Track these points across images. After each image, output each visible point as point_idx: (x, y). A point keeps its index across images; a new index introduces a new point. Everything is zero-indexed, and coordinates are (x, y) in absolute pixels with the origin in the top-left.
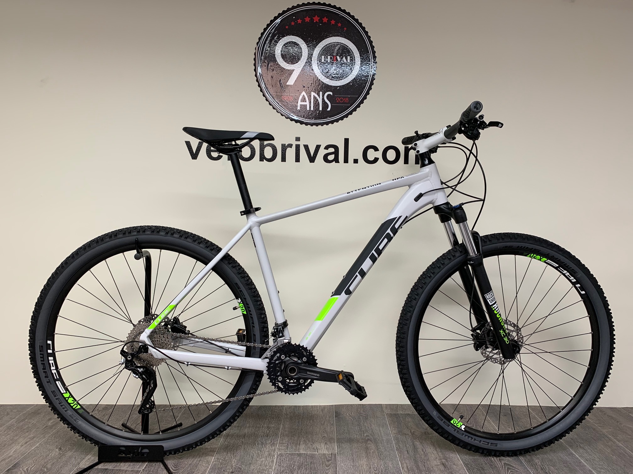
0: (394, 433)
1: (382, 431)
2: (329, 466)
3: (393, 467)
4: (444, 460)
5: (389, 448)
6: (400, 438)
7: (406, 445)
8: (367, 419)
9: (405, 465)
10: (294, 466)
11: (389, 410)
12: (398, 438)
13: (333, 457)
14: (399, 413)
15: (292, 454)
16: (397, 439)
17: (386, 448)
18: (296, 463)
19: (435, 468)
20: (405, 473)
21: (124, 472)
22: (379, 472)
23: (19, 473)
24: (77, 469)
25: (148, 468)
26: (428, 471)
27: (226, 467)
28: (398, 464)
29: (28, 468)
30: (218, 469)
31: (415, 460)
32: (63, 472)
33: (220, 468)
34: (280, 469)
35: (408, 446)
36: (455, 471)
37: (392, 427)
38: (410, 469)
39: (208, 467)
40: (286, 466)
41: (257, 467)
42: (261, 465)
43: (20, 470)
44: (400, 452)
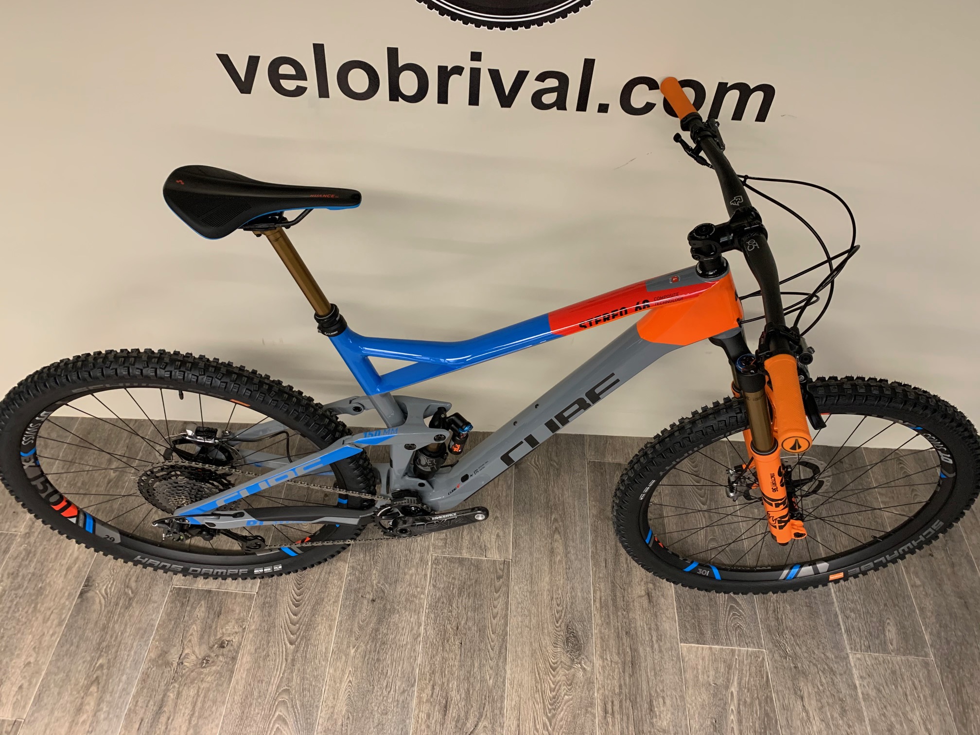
0: (593, 516)
1: (577, 510)
2: (499, 591)
3: (583, 598)
4: (651, 586)
5: (582, 551)
6: (600, 527)
7: (605, 546)
8: (560, 474)
9: (598, 593)
10: (453, 588)
11: (593, 454)
12: (597, 528)
13: (505, 571)
14: (606, 460)
15: (451, 560)
16: (595, 530)
17: (578, 553)
18: (456, 582)
19: (636, 604)
20: (596, 613)
21: (233, 596)
22: (563, 609)
23: (97, 601)
24: (171, 591)
25: (263, 588)
26: (627, 609)
27: (365, 587)
28: (589, 592)
29: (107, 587)
30: (354, 593)
31: (613, 583)
32: (155, 598)
33: (356, 591)
34: (435, 595)
35: (608, 548)
36: (661, 611)
37: (592, 499)
38: (603, 605)
39: (341, 588)
40: (443, 588)
41: (405, 588)
42: (410, 585)
43: (96, 593)
44: (596, 564)
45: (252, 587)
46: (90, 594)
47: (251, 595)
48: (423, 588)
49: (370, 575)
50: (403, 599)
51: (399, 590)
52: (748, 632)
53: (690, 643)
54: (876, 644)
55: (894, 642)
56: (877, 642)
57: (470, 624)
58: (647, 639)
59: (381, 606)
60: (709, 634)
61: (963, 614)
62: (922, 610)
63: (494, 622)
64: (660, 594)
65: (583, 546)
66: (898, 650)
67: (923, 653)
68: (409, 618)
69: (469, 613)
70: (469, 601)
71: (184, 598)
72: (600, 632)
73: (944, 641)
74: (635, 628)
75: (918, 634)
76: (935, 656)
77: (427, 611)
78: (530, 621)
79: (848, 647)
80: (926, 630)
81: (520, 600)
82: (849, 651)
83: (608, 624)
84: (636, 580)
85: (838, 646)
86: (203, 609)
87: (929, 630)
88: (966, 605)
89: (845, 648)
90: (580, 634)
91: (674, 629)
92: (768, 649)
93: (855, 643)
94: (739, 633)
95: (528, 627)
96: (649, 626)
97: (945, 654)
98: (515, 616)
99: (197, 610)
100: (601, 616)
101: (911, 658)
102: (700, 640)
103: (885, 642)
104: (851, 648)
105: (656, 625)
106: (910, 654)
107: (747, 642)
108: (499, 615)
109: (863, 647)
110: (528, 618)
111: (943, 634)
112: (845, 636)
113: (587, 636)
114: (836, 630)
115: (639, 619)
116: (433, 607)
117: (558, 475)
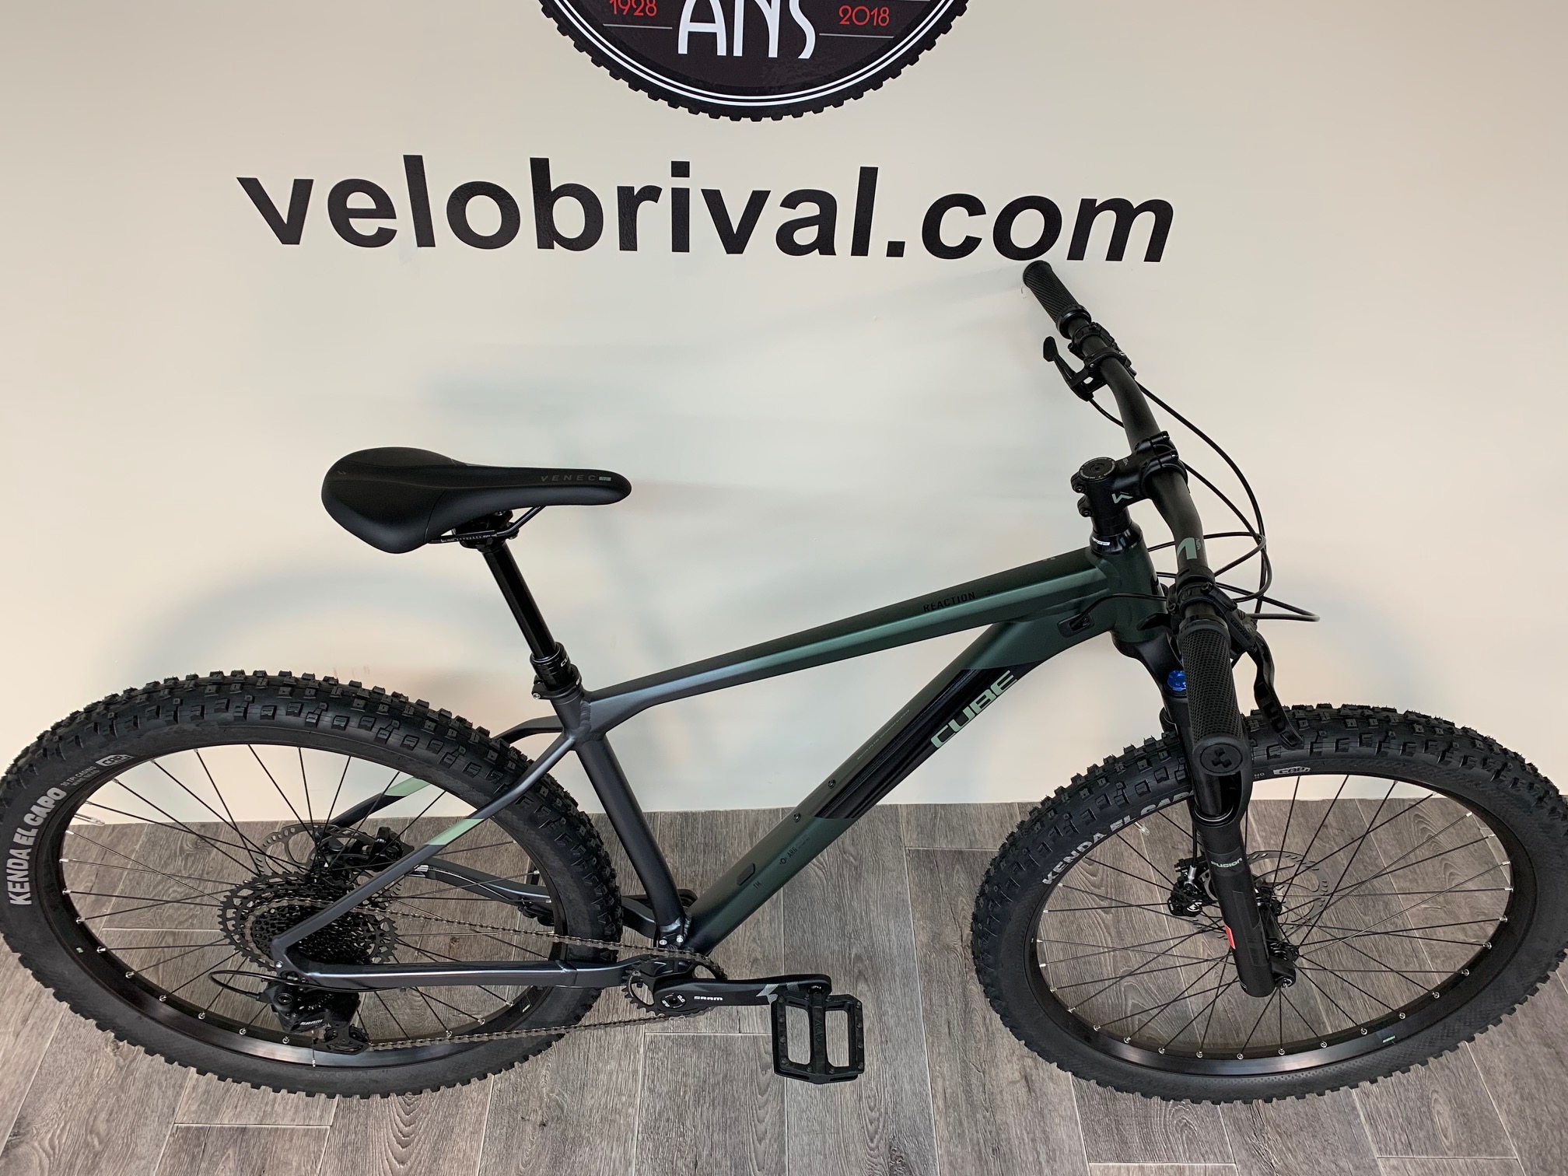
0: (922, 944)
1: (893, 937)
2: (766, 1090)
3: (914, 1094)
4: (1029, 1062)
5: (907, 1011)
6: (935, 962)
7: (947, 998)
8: (861, 874)
9: (940, 1081)
10: (685, 1092)
11: (915, 836)
12: (930, 966)
14: (937, 847)
16: (927, 971)
17: (900, 1013)
18: (690, 1081)
19: (1007, 1097)
20: (938, 1118)
21: (287, 1137)
22: (880, 1115)
23: (36, 1161)
24: (172, 1135)
25: (343, 1117)
26: (991, 1107)
27: (527, 1101)
28: (924, 1081)
29: (53, 1135)
30: (509, 1114)
31: (964, 1061)
32: (141, 1150)
33: (512, 1109)
34: (654, 1107)
35: (951, 1000)
36: (1050, 1107)
37: (918, 915)
38: (949, 1102)
39: (484, 1107)
40: (667, 1093)
41: (600, 1099)
42: (607, 1091)
43: (33, 1147)
44: (933, 1031)
45: (321, 1117)
46: (21, 1150)
47: (320, 1131)
48: (632, 1096)
49: (536, 1078)
50: (597, 1118)
51: (589, 1102)
52: (1202, 1133)
53: (1105, 1161)
54: (1420, 1139)
55: (1450, 1132)
56: (1421, 1134)
57: (718, 1155)
58: (1031, 1159)
59: (558, 1133)
60: (1136, 1141)
61: (1556, 1074)
62: (1487, 1071)
63: (761, 1148)
64: (1046, 1077)
65: (908, 1000)
66: (1459, 1146)
67: (1499, 1146)
68: (608, 1152)
69: (715, 1135)
70: (713, 1113)
71: (195, 1146)
72: (949, 1153)
73: (1531, 1123)
74: (1008, 1140)
75: (1486, 1113)
76: (1520, 1151)
77: (640, 1138)
78: (824, 1142)
79: (1374, 1148)
80: (1499, 1106)
81: (804, 1106)
82: (1377, 1155)
83: (961, 1136)
84: (1003, 1053)
85: (1356, 1147)
86: (231, 1164)
87: (1505, 1107)
88: (1559, 1057)
89: (1369, 1150)
90: (913, 1158)
91: (1076, 1138)
92: (1239, 1161)
93: (1385, 1139)
94: (1187, 1137)
95: (820, 1153)
96: (1031, 1135)
97: (1536, 1147)
98: (796, 1136)
99: (221, 1167)
100: (948, 1124)
101: (1482, 1159)
102: (1123, 1154)
103: (1434, 1135)
104: (1380, 1149)
105: (1044, 1132)
106: (1479, 1151)
107: (1203, 1151)
108: (769, 1135)
109: (1399, 1146)
110: (820, 1136)
111: (1528, 1111)
112: (1367, 1128)
113: (925, 1162)
114: (1351, 1118)
115: (1014, 1123)
116: (650, 1129)
117: (858, 877)
